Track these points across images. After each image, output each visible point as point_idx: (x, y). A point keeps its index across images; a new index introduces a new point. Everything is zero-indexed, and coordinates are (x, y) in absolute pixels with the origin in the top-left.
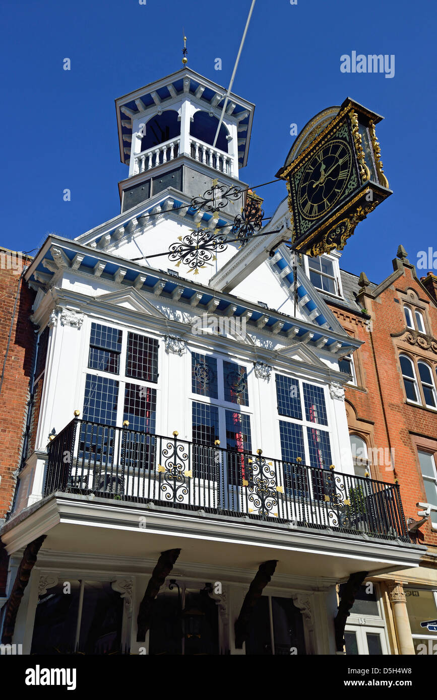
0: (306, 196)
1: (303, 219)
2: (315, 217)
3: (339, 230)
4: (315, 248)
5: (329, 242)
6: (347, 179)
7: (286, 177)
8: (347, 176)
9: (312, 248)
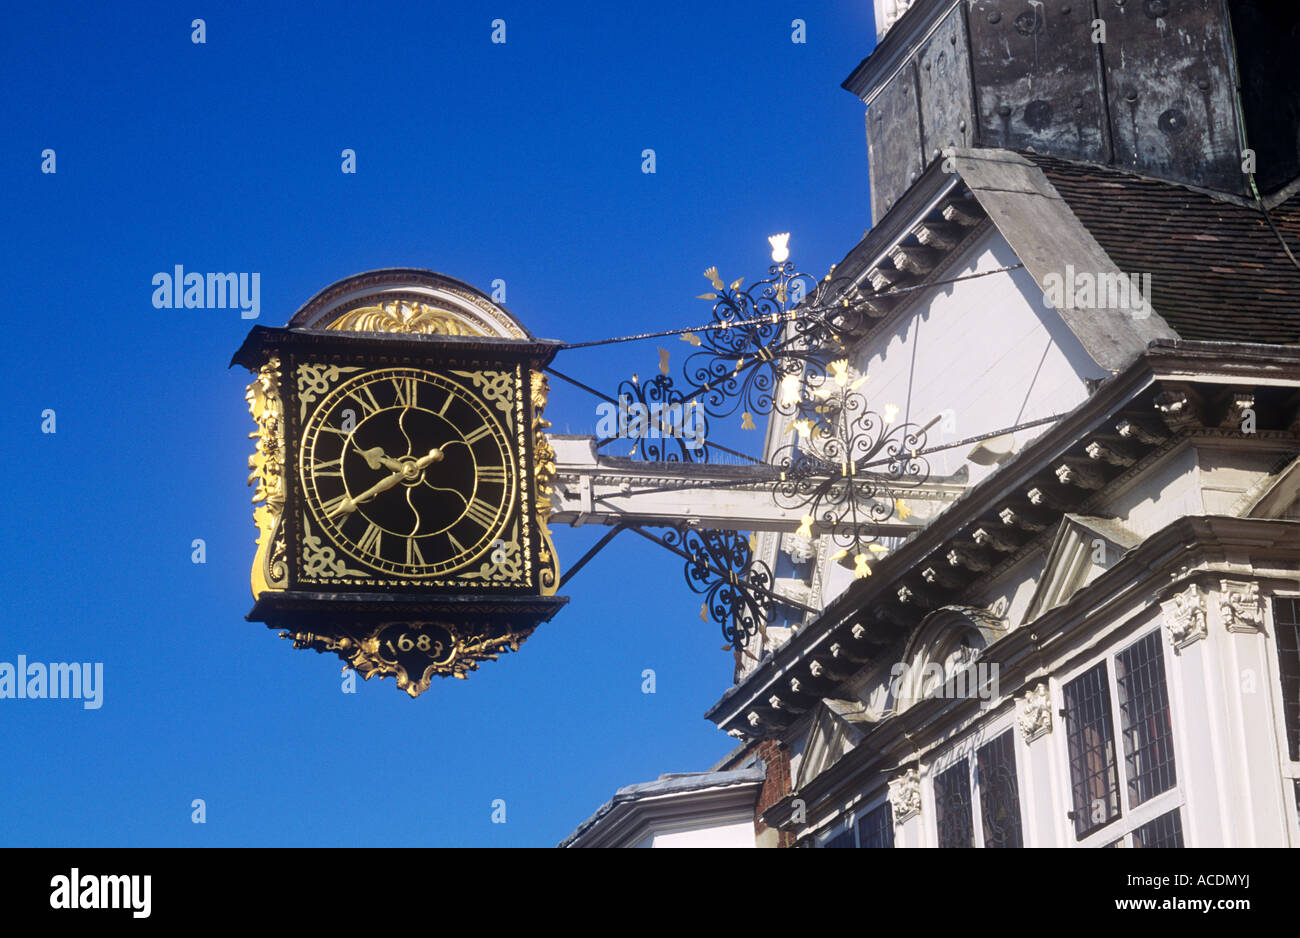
3: (428, 647)
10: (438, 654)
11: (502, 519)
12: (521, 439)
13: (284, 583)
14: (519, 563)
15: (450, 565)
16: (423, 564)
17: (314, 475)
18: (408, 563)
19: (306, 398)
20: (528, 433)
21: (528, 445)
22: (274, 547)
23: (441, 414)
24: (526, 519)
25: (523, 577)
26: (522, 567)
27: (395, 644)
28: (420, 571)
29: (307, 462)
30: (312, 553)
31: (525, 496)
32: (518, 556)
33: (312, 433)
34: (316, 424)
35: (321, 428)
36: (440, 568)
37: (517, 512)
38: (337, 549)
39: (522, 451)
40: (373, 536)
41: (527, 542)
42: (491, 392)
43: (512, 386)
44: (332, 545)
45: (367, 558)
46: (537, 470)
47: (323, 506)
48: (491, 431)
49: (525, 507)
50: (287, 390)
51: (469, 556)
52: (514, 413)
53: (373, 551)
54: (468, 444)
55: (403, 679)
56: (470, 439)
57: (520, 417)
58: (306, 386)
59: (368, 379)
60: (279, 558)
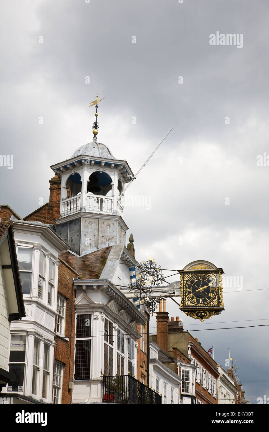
0: (191, 290)
1: (187, 299)
2: (194, 302)
4: (190, 313)
5: (197, 315)
6: (212, 298)
7: (182, 273)
8: (213, 297)
9: (188, 313)
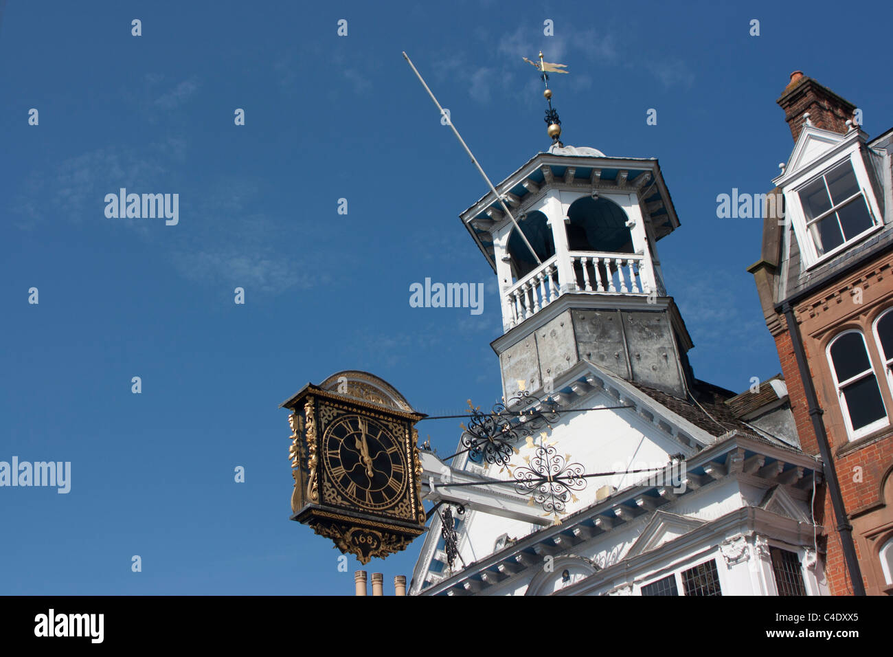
10: (375, 546)
11: (402, 488)
12: (409, 455)
13: (317, 502)
14: (409, 510)
15: (383, 506)
16: (373, 503)
17: (328, 455)
18: (367, 502)
19: (324, 421)
20: (411, 453)
21: (412, 458)
22: (313, 484)
23: (377, 438)
24: (412, 490)
25: (411, 515)
26: (411, 511)
27: (358, 539)
28: (371, 506)
29: (325, 449)
30: (327, 490)
31: (411, 480)
32: (409, 507)
33: (327, 437)
34: (328, 433)
35: (330, 435)
36: (379, 506)
37: (408, 488)
38: (338, 490)
39: (409, 460)
40: (353, 487)
41: (413, 500)
42: (396, 433)
43: (404, 431)
44: (336, 488)
45: (350, 496)
46: (416, 470)
47: (332, 470)
48: (396, 449)
49: (411, 485)
50: (317, 416)
51: (390, 503)
52: (405, 443)
53: (353, 494)
54: (389, 453)
55: (361, 555)
56: (389, 451)
57: (408, 446)
58: (324, 416)
59: (348, 417)
60: (314, 490)
